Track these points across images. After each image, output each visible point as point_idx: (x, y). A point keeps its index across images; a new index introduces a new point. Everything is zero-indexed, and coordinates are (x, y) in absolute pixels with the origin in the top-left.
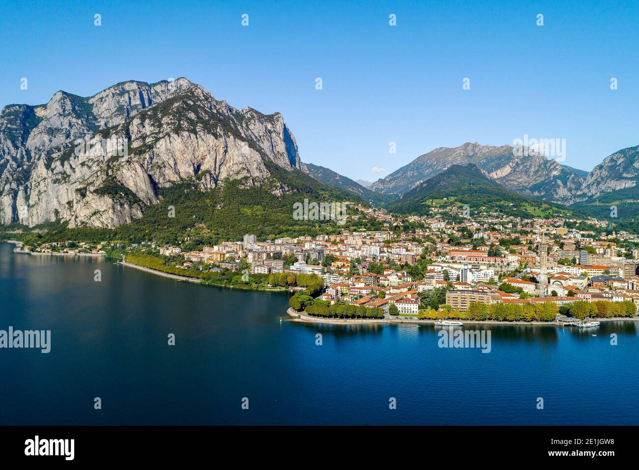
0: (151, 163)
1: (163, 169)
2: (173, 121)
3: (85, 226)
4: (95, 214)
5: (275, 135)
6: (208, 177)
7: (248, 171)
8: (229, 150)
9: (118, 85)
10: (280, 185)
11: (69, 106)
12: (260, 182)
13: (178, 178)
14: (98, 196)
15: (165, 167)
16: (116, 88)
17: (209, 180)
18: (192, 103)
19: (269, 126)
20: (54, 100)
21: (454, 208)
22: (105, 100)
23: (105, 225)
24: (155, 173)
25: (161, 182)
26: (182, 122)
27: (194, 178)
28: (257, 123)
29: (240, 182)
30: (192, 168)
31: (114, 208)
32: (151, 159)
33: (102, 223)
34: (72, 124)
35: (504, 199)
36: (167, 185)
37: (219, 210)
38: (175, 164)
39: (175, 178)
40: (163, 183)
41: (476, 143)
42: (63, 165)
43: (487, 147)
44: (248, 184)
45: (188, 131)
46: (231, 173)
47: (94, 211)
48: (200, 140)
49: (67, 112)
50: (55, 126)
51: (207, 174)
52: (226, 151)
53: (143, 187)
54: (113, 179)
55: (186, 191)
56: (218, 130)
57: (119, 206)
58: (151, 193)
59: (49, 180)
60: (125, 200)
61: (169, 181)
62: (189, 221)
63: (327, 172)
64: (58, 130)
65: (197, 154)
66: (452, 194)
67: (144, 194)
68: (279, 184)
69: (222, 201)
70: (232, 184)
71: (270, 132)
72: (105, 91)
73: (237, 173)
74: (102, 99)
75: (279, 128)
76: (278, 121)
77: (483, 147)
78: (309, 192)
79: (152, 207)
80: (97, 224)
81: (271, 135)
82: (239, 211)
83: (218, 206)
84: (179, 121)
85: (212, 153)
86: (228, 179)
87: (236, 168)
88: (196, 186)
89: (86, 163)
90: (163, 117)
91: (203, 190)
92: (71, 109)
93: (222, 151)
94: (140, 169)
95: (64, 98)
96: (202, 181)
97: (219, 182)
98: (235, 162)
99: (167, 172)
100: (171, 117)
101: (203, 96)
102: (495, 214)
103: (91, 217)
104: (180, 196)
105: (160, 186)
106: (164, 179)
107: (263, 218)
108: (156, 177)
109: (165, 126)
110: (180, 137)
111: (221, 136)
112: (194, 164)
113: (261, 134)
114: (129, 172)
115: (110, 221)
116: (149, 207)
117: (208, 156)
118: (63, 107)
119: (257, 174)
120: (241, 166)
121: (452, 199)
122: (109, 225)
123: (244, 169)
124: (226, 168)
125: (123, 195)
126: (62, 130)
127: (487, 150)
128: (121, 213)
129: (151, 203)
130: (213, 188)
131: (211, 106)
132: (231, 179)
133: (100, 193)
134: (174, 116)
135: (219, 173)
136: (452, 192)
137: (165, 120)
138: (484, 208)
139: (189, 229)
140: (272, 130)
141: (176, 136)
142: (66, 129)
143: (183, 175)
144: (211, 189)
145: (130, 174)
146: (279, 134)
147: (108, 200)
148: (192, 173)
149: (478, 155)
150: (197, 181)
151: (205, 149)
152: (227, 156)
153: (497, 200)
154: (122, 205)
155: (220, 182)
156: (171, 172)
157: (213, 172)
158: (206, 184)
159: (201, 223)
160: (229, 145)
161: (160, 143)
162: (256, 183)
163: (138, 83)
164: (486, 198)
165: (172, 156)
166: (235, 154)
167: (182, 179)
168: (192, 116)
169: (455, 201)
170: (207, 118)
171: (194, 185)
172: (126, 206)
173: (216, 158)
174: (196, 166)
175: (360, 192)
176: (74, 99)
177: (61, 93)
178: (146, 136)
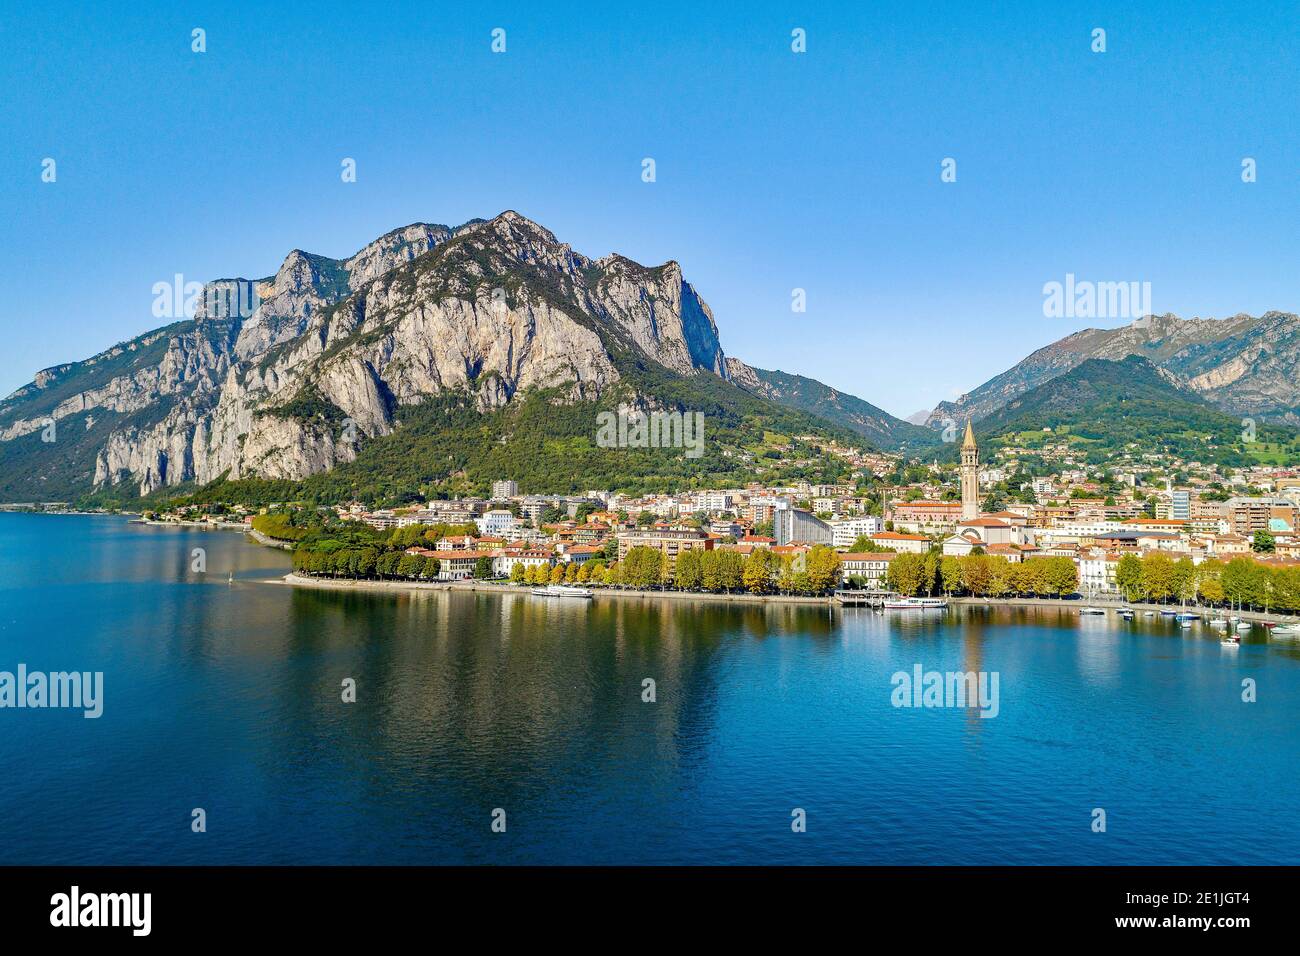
0: (388, 360)
1: (408, 371)
2: (434, 280)
3: (253, 477)
4: (270, 453)
5: (661, 305)
6: (492, 384)
7: (574, 370)
8: (538, 330)
9: (393, 233)
10: (638, 396)
11: (307, 277)
12: (598, 392)
13: (437, 388)
14: (277, 421)
15: (411, 365)
16: (389, 239)
17: (494, 389)
18: (481, 247)
19: (652, 288)
20: (286, 268)
21: (1060, 448)
22: (370, 262)
23: (285, 474)
24: (393, 378)
25: (402, 395)
26: (450, 281)
27: (466, 387)
28: (624, 284)
29: (555, 392)
30: (463, 367)
31: (302, 442)
32: (389, 352)
33: (282, 470)
34: (311, 307)
35: (1192, 427)
36: (415, 401)
37: (502, 446)
38: (432, 361)
39: (430, 387)
40: (404, 396)
41: (1169, 315)
42: (263, 376)
43: (1194, 322)
44: (572, 396)
45: (457, 296)
46: (542, 375)
47: (269, 448)
48: (480, 313)
49: (303, 287)
50: (283, 314)
51: (491, 378)
52: (531, 334)
53: (365, 403)
54: (312, 390)
55: (447, 411)
56: (519, 293)
57: (312, 439)
58: (379, 416)
59: (240, 403)
60: (325, 427)
61: (419, 393)
62: (437, 467)
63: (812, 388)
64: (287, 320)
65: (474, 340)
66: (1068, 419)
67: (365, 417)
68: (634, 395)
69: (513, 429)
70: (540, 397)
71: (652, 300)
72: (371, 245)
73: (552, 376)
74: (364, 260)
75: (672, 290)
76: (669, 277)
77: (1185, 323)
78: (714, 415)
79: (378, 439)
80: (273, 472)
81: (652, 306)
82: (540, 447)
83: (503, 438)
84: (446, 280)
85: (503, 336)
86: (535, 387)
87: (550, 366)
88: (469, 403)
89: (295, 369)
90: (420, 274)
91: (480, 409)
92: (311, 281)
93: (522, 332)
94: (361, 370)
95: (299, 264)
96: (481, 392)
97: (516, 393)
98: (549, 353)
99: (414, 376)
100: (433, 273)
101: (512, 234)
102: (1155, 457)
103: (263, 458)
104: (433, 421)
105: (400, 403)
106: (409, 389)
107: (586, 460)
108: (396, 386)
109: (419, 290)
110: (442, 308)
111: (522, 304)
112: (467, 361)
113: (632, 304)
114: (341, 377)
115: (294, 467)
116: (371, 441)
117: (496, 343)
118: (298, 277)
119: (590, 376)
120: (560, 361)
121: (1066, 428)
122: (292, 475)
123: (566, 366)
124: (531, 366)
125: (323, 418)
126: (293, 319)
127: (1195, 329)
128: (316, 451)
129: (377, 433)
130: (502, 404)
131: (525, 253)
132: (540, 388)
133: (280, 415)
134: (438, 271)
135: (518, 376)
136: (1069, 416)
137: (424, 279)
138: (1133, 446)
139: (437, 481)
140: (657, 296)
141: (434, 307)
142: (300, 317)
143: (446, 381)
144: (498, 406)
145: (342, 380)
146: (672, 303)
147: (294, 427)
148: (464, 377)
149: (1172, 341)
150: (472, 392)
151: (491, 329)
152: (534, 342)
153: (1176, 430)
154: (318, 436)
155: (520, 394)
156: (423, 376)
157: (504, 374)
158: (490, 397)
159: (461, 470)
160: (538, 320)
161: (406, 321)
162: (588, 395)
163: (429, 227)
164: (1146, 425)
165: (426, 345)
166: (549, 338)
167: (443, 388)
168: (474, 269)
169: (1070, 433)
170: (503, 273)
171: (465, 401)
172: (326, 439)
173: (511, 346)
174: (472, 363)
175: (882, 426)
176: (317, 263)
177: (296, 254)
178: (388, 310)
